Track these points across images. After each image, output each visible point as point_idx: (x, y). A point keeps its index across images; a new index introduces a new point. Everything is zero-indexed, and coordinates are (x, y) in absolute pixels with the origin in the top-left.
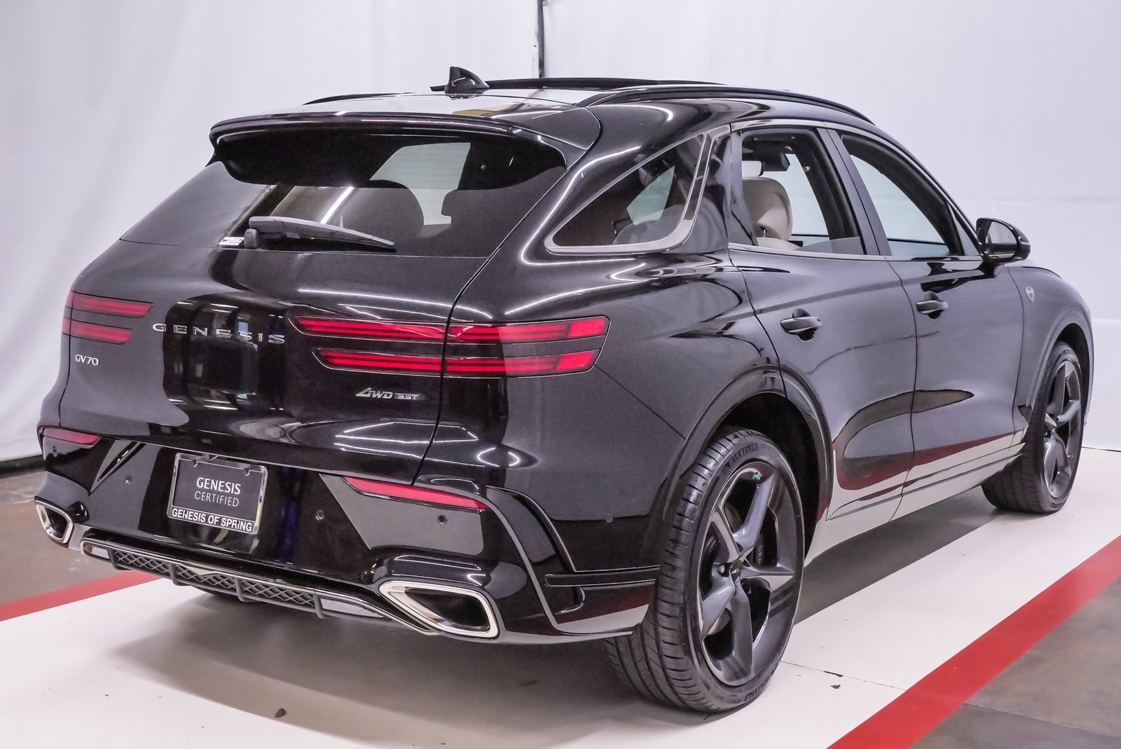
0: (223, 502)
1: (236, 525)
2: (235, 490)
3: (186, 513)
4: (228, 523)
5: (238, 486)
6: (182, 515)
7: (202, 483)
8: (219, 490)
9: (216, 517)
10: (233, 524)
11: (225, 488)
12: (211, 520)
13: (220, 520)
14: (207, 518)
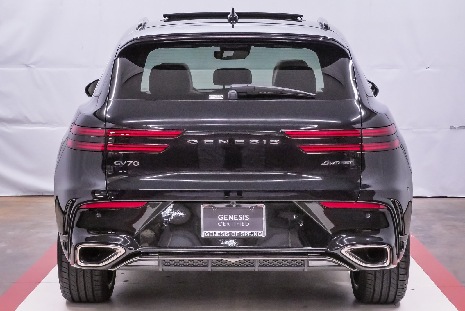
0: (239, 225)
1: (251, 234)
2: (245, 218)
3: (215, 233)
4: (245, 234)
5: (247, 216)
6: (213, 235)
7: (222, 218)
8: (235, 219)
9: (236, 233)
10: (249, 234)
11: (238, 218)
12: (233, 234)
13: (240, 233)
14: (230, 233)
